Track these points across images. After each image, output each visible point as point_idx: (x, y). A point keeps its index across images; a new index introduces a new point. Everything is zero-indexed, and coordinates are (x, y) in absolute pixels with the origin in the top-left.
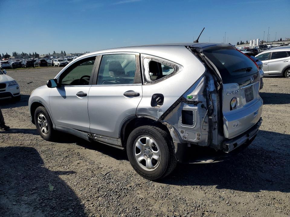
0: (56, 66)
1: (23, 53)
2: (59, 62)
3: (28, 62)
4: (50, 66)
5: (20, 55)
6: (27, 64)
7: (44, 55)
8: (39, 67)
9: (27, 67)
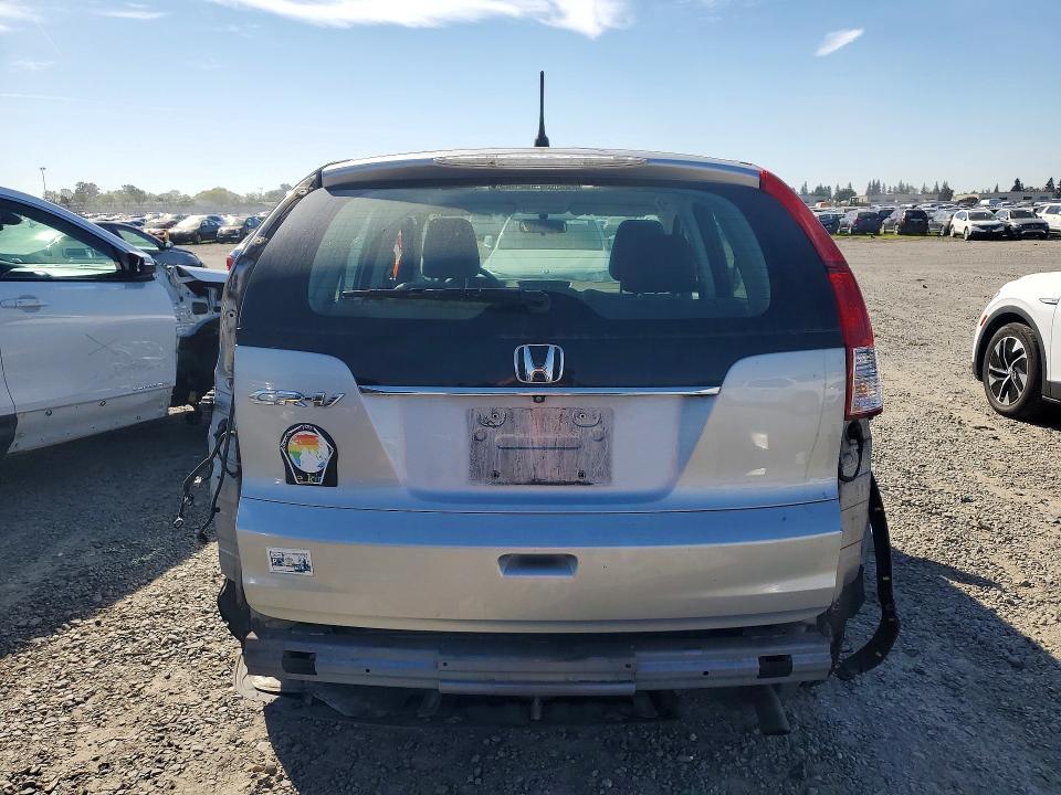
0: (956, 235)
1: (901, 186)
2: (970, 224)
3: (862, 218)
4: (938, 235)
5: (890, 191)
6: (857, 222)
7: (974, 192)
8: (896, 236)
9: (853, 233)
